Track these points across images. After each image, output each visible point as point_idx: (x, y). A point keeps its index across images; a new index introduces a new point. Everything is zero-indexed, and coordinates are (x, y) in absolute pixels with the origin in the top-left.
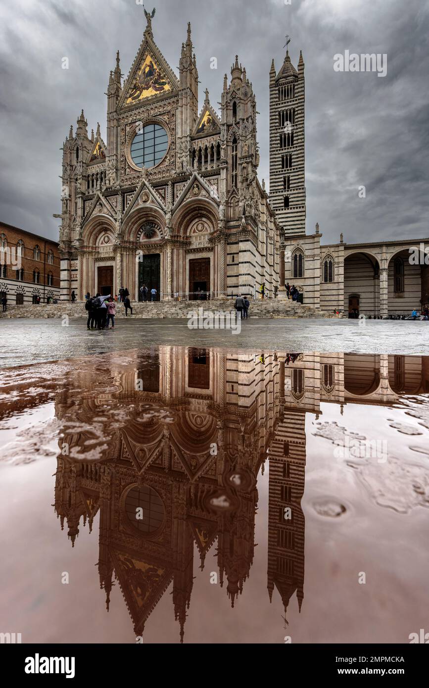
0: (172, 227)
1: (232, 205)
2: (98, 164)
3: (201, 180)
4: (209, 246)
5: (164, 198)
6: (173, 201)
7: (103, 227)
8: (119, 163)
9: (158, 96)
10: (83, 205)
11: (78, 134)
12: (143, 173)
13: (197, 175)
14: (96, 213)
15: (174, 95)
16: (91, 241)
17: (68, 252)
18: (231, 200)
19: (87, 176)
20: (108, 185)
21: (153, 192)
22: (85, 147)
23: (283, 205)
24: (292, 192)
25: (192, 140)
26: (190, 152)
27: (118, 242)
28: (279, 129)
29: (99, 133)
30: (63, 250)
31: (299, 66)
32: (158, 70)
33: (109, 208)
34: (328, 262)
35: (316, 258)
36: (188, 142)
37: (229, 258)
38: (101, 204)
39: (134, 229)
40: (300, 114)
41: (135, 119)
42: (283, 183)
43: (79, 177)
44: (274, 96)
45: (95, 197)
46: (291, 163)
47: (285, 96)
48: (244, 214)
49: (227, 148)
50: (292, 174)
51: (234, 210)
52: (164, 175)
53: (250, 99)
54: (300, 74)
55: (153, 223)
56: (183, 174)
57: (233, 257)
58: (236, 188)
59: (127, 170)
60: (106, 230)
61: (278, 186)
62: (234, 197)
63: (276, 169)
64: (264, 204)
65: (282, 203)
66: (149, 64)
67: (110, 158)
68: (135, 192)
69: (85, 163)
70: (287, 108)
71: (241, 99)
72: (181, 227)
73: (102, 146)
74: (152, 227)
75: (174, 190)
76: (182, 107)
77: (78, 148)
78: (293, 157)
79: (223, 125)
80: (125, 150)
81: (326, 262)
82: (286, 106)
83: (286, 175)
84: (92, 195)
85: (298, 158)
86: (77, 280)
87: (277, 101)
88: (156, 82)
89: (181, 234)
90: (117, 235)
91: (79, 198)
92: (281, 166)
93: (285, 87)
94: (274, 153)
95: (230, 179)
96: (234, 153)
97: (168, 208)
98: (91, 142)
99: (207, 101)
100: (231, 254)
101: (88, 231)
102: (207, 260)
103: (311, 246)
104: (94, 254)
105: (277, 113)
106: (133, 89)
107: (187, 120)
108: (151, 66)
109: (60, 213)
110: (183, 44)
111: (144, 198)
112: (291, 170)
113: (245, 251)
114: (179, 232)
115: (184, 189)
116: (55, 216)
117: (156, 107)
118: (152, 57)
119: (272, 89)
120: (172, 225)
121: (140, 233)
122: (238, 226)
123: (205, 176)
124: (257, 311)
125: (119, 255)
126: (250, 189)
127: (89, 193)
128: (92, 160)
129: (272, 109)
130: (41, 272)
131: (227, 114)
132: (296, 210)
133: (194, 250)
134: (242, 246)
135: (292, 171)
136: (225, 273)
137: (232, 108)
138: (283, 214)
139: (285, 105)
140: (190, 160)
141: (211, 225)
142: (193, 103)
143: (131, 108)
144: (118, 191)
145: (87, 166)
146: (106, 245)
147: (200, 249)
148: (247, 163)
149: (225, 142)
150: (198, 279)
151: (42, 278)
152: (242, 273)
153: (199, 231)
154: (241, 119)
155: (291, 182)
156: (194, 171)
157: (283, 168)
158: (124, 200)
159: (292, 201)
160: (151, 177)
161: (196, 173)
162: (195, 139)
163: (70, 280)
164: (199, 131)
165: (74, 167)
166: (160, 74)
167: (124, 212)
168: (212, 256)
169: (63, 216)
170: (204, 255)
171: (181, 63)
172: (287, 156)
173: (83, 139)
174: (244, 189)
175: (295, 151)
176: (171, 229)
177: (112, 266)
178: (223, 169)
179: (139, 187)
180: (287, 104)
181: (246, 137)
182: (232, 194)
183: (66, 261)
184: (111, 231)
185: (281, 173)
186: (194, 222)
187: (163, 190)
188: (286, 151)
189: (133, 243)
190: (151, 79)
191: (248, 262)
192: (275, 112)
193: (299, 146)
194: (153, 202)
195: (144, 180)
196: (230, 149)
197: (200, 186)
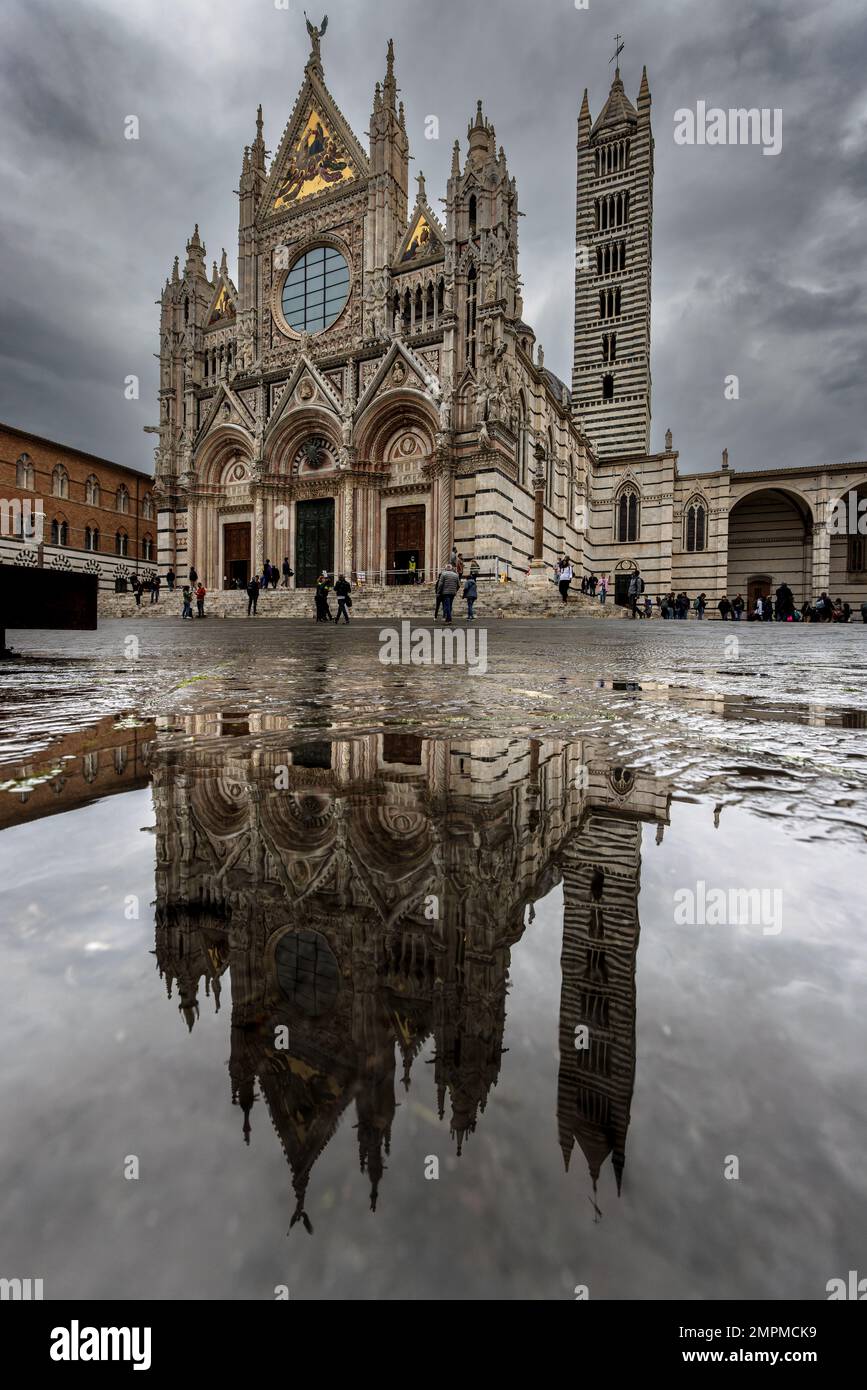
0: (353, 447)
1: (465, 401)
2: (222, 328)
3: (407, 353)
4: (424, 481)
5: (340, 391)
6: (358, 396)
7: (232, 449)
8: (260, 327)
9: (331, 191)
10: (196, 408)
11: (187, 273)
12: (302, 343)
13: (399, 343)
14: (219, 422)
15: (360, 187)
16: (211, 476)
17: (171, 497)
18: (464, 391)
19: (204, 351)
20: (240, 369)
21: (320, 379)
22: (201, 297)
23: (600, 393)
24: (621, 366)
25: (393, 276)
26: (389, 298)
27: (257, 476)
28: (596, 235)
29: (225, 270)
30: (162, 493)
31: (639, 100)
32: (331, 140)
33: (241, 412)
34: (696, 508)
35: (664, 502)
36: (386, 280)
37: (459, 505)
38: (228, 406)
39: (286, 452)
40: (640, 201)
41: (290, 239)
42: (601, 348)
43: (189, 355)
44: (587, 167)
45: (218, 393)
46: (618, 305)
47: (609, 167)
48: (486, 418)
49: (457, 289)
50: (620, 330)
51: (470, 411)
52: (341, 346)
53: (501, 188)
54: (642, 116)
55: (321, 440)
56: (375, 344)
57: (466, 502)
58: (474, 366)
59: (274, 338)
60: (238, 454)
61: (593, 354)
62: (469, 384)
63: (587, 319)
64: (540, 396)
65: (598, 389)
66: (314, 128)
67: (245, 317)
68: (288, 381)
69: (201, 328)
70: (612, 191)
71: (484, 190)
72: (371, 445)
73: (231, 294)
74: (320, 446)
75: (358, 375)
76: (375, 210)
77: (187, 299)
78: (623, 293)
79: (450, 243)
80: (271, 299)
81: (692, 509)
82: (611, 187)
83: (609, 331)
84: (211, 389)
85: (632, 295)
86: (186, 550)
87: (592, 178)
88: (327, 165)
89: (372, 459)
90: (254, 464)
91: (189, 394)
92: (598, 314)
93: (609, 147)
94: (584, 286)
95: (461, 350)
96: (471, 298)
97: (347, 410)
98: (211, 285)
99: (422, 197)
100: (462, 497)
101: (206, 457)
102: (420, 509)
103: (655, 478)
104: (216, 500)
105: (592, 203)
106: (286, 179)
107: (383, 237)
108: (318, 133)
109: (156, 423)
110: (378, 85)
111: (305, 391)
112: (618, 320)
113: (487, 491)
114: (367, 455)
115: (376, 372)
116: (148, 430)
117: (328, 214)
118: (320, 114)
119: (584, 152)
120: (354, 443)
121: (298, 459)
122: (474, 443)
123: (415, 345)
124: (482, 606)
125: (259, 501)
126: (498, 368)
127: (207, 385)
128: (213, 321)
129: (581, 195)
130: (130, 534)
131: (457, 222)
132: (627, 404)
133: (395, 489)
134: (482, 481)
135: (621, 322)
136: (450, 534)
137: (467, 208)
138: (600, 412)
139: (609, 184)
140: (389, 315)
141: (427, 442)
142: (397, 201)
143: (282, 218)
144: (257, 379)
145: (204, 334)
146: (238, 482)
147: (407, 488)
148: (494, 317)
149: (453, 278)
150: (402, 547)
151: (132, 547)
152: (481, 534)
153: (405, 453)
154: (483, 230)
155: (618, 345)
156: (395, 336)
157: (603, 316)
158: (268, 397)
159: (620, 386)
160: (317, 351)
161: (398, 341)
162: (398, 274)
163: (175, 550)
164: (406, 256)
165: (181, 336)
166: (335, 148)
167: (269, 419)
168: (430, 500)
169: (161, 430)
170: (414, 499)
171: (373, 124)
172: (610, 291)
173: (196, 283)
174: (488, 369)
175: (627, 281)
176: (353, 450)
177: (249, 523)
178: (448, 331)
179: (294, 370)
180: (612, 183)
181: (493, 266)
182: (464, 381)
183: (167, 514)
184: (248, 457)
185: (598, 327)
186: (396, 436)
187: (339, 375)
188: (610, 281)
189: (285, 477)
190: (319, 159)
191: (492, 513)
192: (588, 200)
193: (636, 270)
194: (320, 398)
195: (303, 356)
196: (462, 290)
197: (406, 367)
